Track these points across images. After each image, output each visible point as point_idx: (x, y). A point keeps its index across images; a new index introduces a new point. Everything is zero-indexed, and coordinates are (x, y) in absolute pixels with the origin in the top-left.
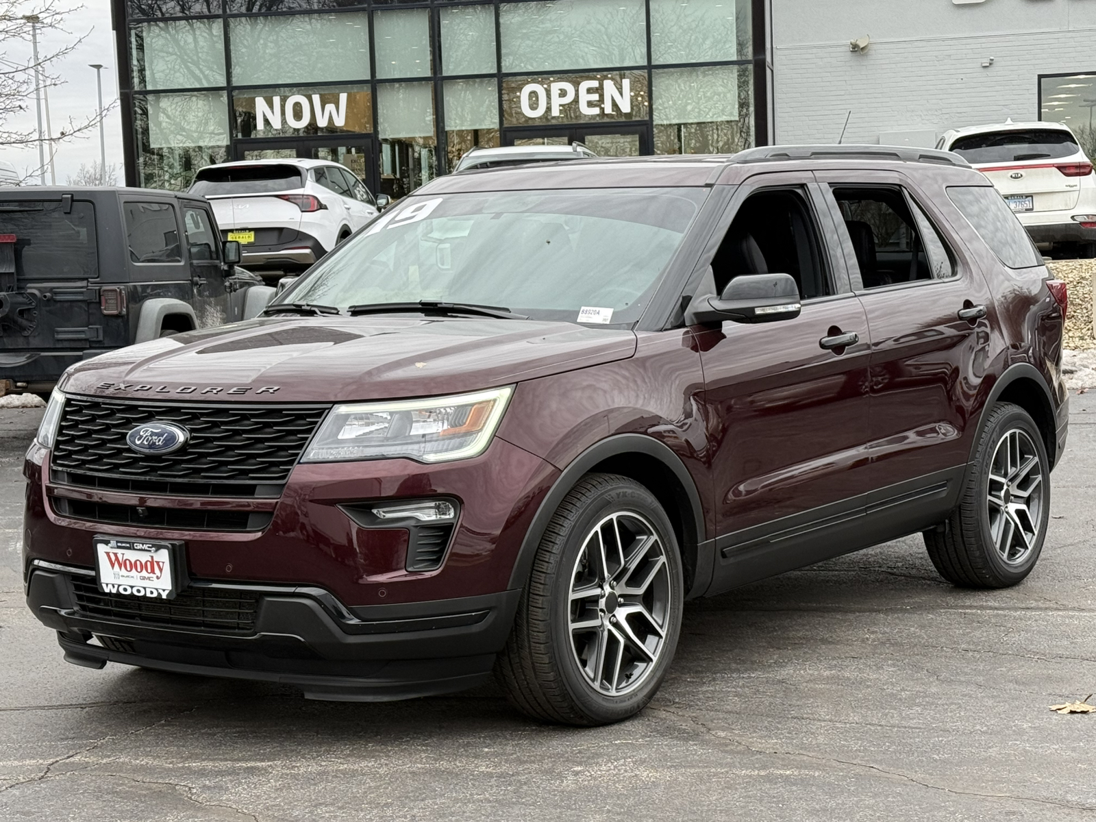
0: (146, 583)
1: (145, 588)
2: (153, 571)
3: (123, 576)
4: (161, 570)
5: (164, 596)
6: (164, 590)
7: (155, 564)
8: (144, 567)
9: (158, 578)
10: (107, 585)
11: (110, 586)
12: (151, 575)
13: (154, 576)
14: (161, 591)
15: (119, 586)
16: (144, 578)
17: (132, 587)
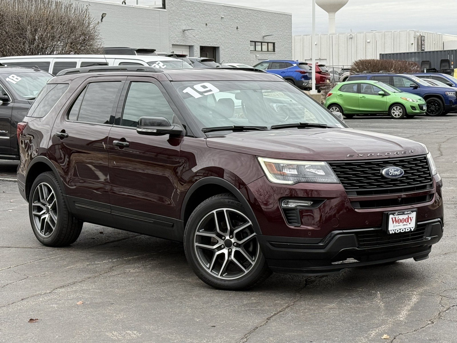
0: (405, 227)
1: (405, 229)
2: (408, 222)
3: (397, 226)
4: (411, 220)
5: (412, 230)
6: (412, 228)
7: (409, 219)
8: (405, 220)
9: (410, 223)
10: (391, 230)
11: (392, 231)
12: (407, 223)
13: (408, 223)
14: (411, 228)
15: (396, 230)
16: (404, 225)
17: (400, 229)
